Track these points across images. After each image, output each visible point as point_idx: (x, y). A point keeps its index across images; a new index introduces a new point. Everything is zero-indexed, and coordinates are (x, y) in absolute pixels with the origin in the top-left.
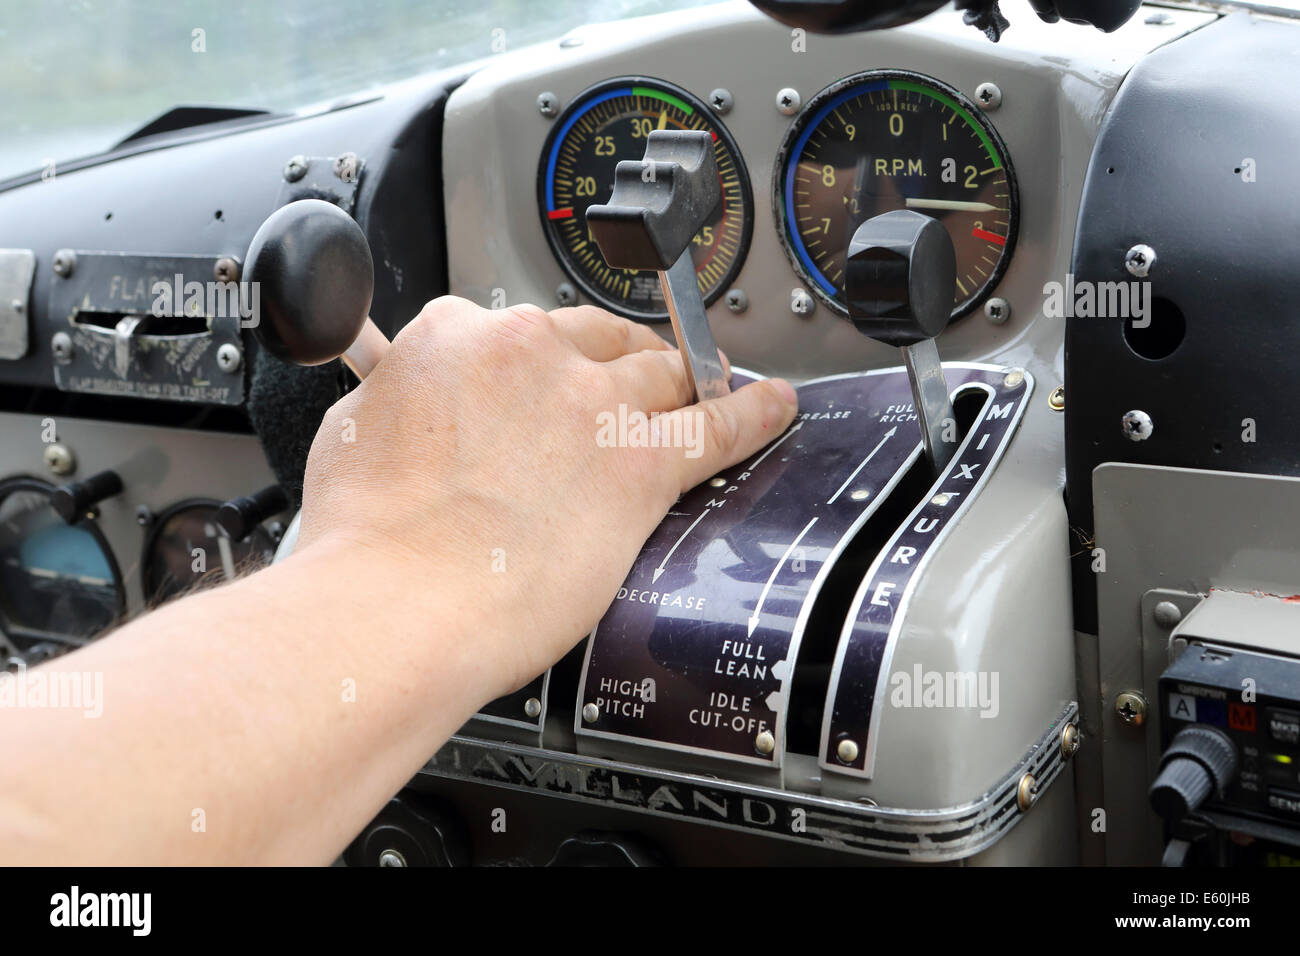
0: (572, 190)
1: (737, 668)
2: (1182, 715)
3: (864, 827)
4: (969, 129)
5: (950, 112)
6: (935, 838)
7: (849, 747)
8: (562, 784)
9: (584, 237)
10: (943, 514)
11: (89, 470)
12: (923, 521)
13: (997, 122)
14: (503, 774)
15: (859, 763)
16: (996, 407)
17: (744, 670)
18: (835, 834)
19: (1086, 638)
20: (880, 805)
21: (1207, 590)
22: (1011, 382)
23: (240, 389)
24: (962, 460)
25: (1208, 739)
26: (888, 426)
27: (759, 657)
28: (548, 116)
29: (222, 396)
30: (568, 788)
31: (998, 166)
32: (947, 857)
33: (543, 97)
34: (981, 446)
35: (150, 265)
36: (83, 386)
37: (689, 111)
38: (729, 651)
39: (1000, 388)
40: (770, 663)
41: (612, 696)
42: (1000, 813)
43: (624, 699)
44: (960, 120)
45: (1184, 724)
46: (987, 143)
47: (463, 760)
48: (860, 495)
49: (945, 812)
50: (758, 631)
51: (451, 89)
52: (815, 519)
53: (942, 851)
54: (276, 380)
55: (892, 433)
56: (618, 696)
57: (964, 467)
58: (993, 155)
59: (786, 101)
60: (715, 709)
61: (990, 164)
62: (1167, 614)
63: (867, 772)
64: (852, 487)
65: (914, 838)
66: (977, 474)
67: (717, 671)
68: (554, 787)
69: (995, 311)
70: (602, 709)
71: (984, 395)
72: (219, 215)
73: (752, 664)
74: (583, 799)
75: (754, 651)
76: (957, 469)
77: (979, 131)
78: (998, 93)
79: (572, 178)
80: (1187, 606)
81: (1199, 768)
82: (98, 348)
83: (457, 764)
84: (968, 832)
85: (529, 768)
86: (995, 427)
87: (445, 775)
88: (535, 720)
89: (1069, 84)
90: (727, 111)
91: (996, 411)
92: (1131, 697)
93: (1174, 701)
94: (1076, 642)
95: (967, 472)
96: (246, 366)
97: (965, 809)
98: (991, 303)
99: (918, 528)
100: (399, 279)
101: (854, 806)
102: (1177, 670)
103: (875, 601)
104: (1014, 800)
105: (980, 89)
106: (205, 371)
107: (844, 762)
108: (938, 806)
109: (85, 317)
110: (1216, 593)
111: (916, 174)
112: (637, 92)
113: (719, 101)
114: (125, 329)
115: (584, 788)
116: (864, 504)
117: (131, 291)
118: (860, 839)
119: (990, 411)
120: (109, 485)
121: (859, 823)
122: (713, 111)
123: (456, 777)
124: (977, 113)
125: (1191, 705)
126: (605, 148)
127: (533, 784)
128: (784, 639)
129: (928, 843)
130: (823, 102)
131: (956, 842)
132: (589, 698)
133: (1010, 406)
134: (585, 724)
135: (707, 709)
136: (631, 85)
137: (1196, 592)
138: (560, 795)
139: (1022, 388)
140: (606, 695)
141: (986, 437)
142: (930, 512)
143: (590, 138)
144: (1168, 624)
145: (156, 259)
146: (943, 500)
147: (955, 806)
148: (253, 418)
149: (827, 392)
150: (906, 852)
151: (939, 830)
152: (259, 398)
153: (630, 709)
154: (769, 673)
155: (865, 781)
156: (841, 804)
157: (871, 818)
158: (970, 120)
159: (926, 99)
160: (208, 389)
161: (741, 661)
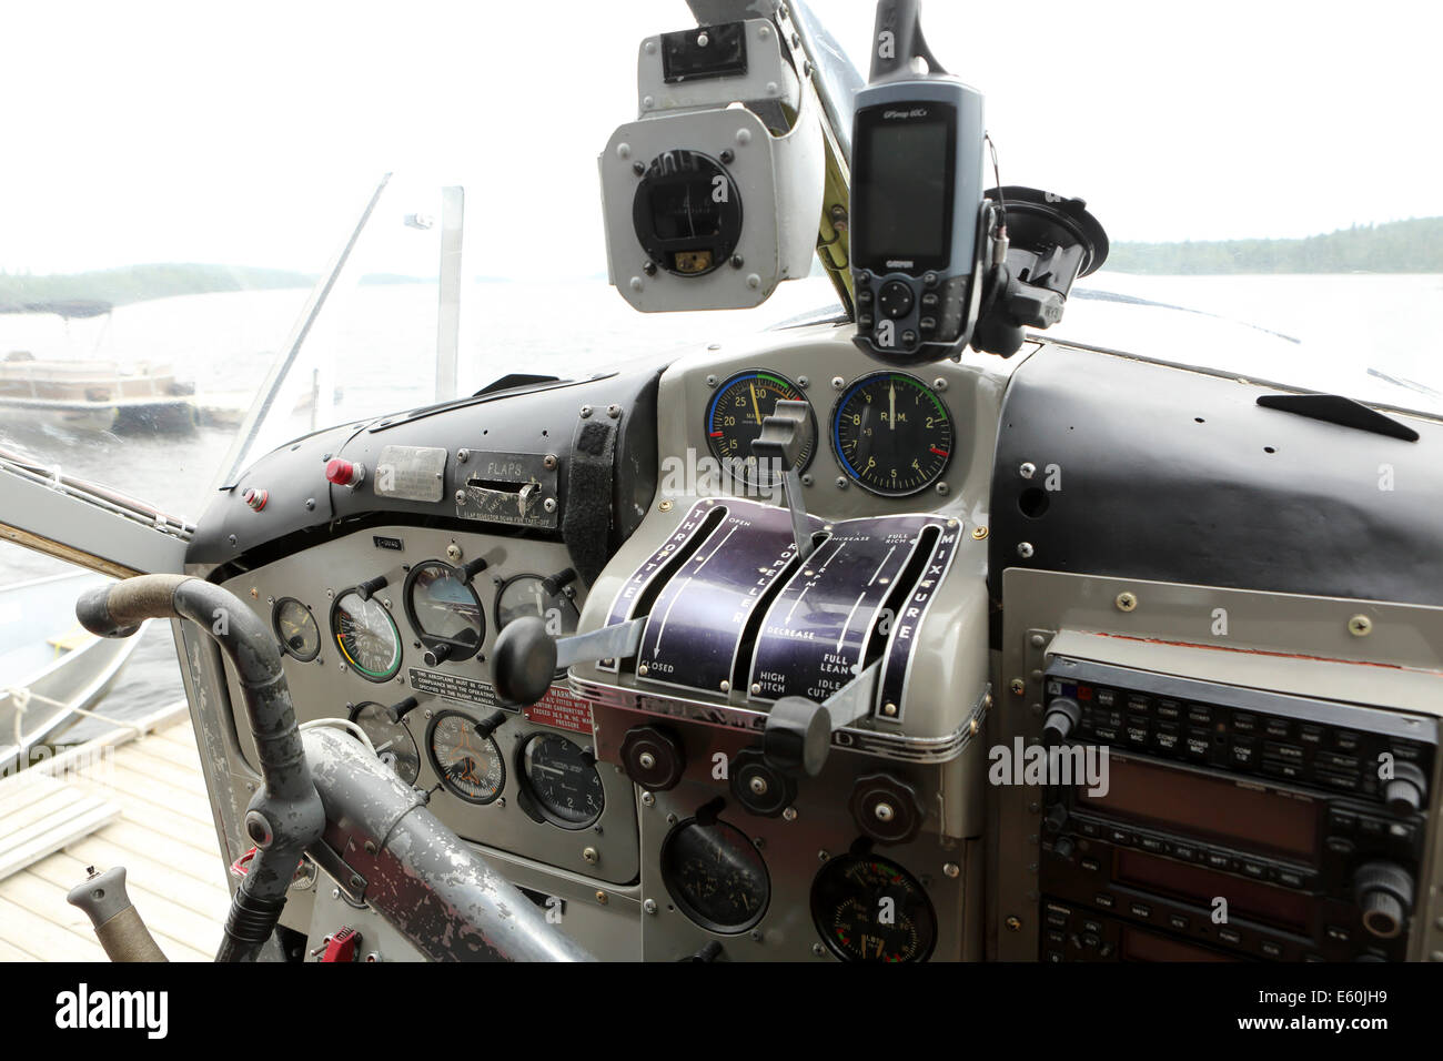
0: (722, 423)
1: (832, 668)
2: (1055, 692)
3: (900, 747)
4: (930, 399)
5: (920, 391)
6: (934, 752)
7: (891, 707)
8: (740, 724)
9: (728, 446)
10: (929, 591)
11: (470, 558)
12: (919, 595)
13: (946, 398)
14: (708, 718)
15: (896, 715)
16: (945, 537)
17: (836, 669)
18: (884, 750)
19: (995, 652)
20: (906, 735)
21: (1058, 630)
22: (951, 524)
23: (556, 521)
24: (933, 564)
25: (1067, 704)
26: (891, 545)
27: (844, 663)
28: (712, 386)
29: (545, 524)
30: (743, 726)
31: (944, 418)
32: (939, 761)
33: (709, 377)
34: (941, 557)
35: (510, 458)
36: (471, 517)
37: (786, 386)
38: (828, 660)
39: (946, 528)
40: (849, 665)
41: (767, 681)
42: (963, 740)
43: (773, 682)
44: (925, 395)
45: (1055, 696)
46: (939, 406)
47: (688, 712)
48: (884, 581)
49: (940, 739)
50: (844, 649)
51: (661, 372)
52: (864, 593)
53: (938, 758)
54: (576, 517)
55: (893, 549)
56: (770, 681)
57: (934, 567)
58: (942, 412)
59: (837, 383)
60: (821, 688)
61: (940, 417)
62: (1038, 641)
63: (901, 719)
64: (879, 577)
65: (924, 752)
66: (942, 571)
67: (823, 669)
68: (736, 725)
69: (941, 488)
70: (762, 687)
71: (938, 531)
72: (545, 433)
73: (840, 666)
74: (750, 731)
75: (841, 660)
76: (931, 569)
77: (935, 400)
78: (945, 383)
79: (722, 417)
80: (1049, 639)
81: (1065, 718)
82: (480, 498)
83: (684, 713)
84: (949, 748)
85: (723, 716)
86: (947, 547)
87: (677, 718)
88: (726, 692)
89: (981, 381)
90: (806, 387)
91: (946, 539)
92: (1018, 681)
93: (1051, 685)
94: (990, 654)
95: (936, 570)
96: (560, 508)
97: (949, 738)
98: (939, 484)
99: (917, 599)
100: (637, 467)
101: (894, 736)
102: (1052, 671)
103: (901, 635)
104: (969, 732)
105: (937, 381)
106: (537, 511)
107: (888, 715)
108: (935, 736)
109: (473, 482)
110: (1063, 631)
111: (901, 420)
112: (759, 376)
113: (802, 382)
114: (524, 493)
115: (751, 726)
116: (887, 586)
117: (499, 470)
118: (896, 752)
119: (941, 539)
120: (480, 566)
121: (896, 745)
122: (800, 388)
123: (682, 719)
124: (935, 392)
125: (1059, 687)
126: (740, 403)
127: (725, 723)
128: (856, 652)
129: (931, 755)
130: (856, 384)
131: (944, 753)
132: (755, 681)
133: (952, 536)
134: (753, 695)
135: (817, 688)
136: (756, 373)
137: (1051, 630)
138: (738, 729)
139: (957, 527)
140: (763, 680)
141: (943, 552)
142: (922, 590)
143: (733, 397)
144: (1042, 647)
145: (514, 454)
146: (927, 584)
147: (944, 735)
148: (564, 536)
149: (856, 526)
150: (919, 758)
151: (936, 748)
152: (568, 525)
153: (776, 688)
154: (849, 671)
155: (898, 724)
156: (887, 735)
157: (902, 742)
158: (930, 395)
159: (908, 385)
160: (538, 520)
161: (834, 665)
